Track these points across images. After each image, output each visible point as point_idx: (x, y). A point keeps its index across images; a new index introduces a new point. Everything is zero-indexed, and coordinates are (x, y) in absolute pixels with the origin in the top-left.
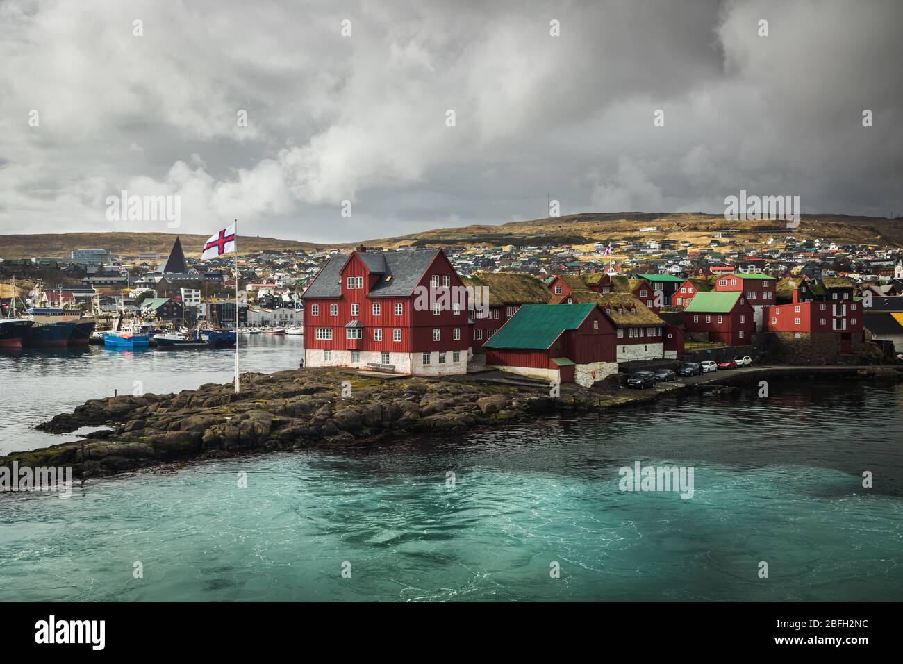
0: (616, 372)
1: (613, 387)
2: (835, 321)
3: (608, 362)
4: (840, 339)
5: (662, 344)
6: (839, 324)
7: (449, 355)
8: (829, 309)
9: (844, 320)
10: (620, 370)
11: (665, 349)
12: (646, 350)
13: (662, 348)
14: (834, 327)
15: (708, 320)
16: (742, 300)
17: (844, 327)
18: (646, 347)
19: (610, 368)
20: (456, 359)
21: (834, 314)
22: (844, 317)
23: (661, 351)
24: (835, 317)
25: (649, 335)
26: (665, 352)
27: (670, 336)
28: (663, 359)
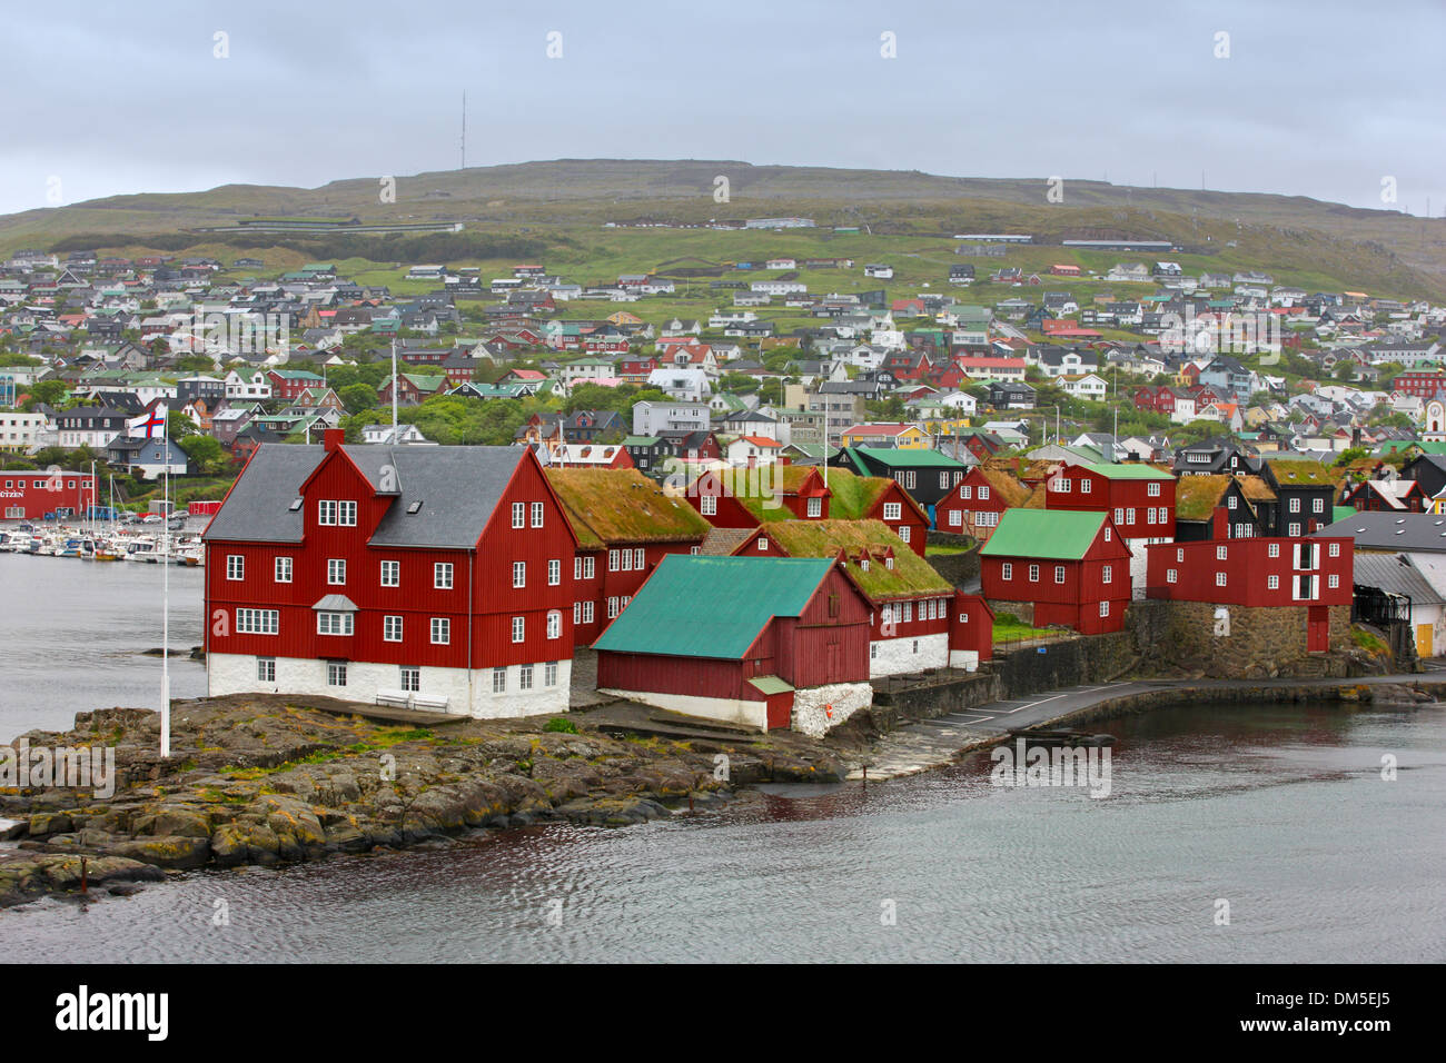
0: (868, 702)
1: (866, 736)
2: (1297, 580)
3: (854, 681)
4: (1306, 619)
5: (946, 636)
6: (1305, 590)
7: (539, 669)
8: (1287, 554)
9: (1316, 578)
10: (878, 698)
11: (952, 646)
12: (915, 651)
13: (947, 646)
14: (1296, 595)
15: (1034, 575)
16: (1108, 531)
17: (1316, 595)
18: (916, 643)
19: (858, 696)
20: (550, 679)
21: (1297, 565)
22: (1315, 572)
23: (944, 651)
24: (1297, 572)
25: (922, 618)
26: (953, 652)
27: (964, 619)
28: (949, 669)
